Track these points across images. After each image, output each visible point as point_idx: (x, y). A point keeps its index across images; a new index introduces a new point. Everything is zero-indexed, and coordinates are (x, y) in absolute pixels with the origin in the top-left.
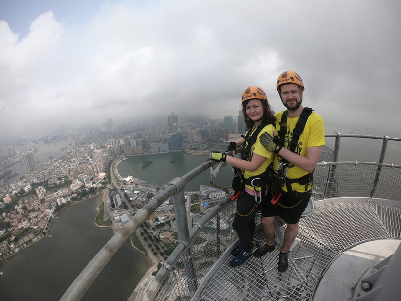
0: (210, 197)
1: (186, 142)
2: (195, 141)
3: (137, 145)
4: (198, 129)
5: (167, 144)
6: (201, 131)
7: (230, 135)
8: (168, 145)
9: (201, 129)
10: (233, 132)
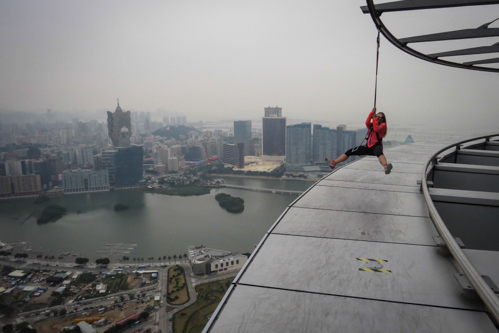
0: (213, 268)
1: (149, 172)
2: (170, 169)
3: (24, 172)
4: (177, 146)
5: (105, 173)
6: (183, 149)
7: (247, 159)
8: (107, 174)
9: (185, 146)
10: (252, 153)
